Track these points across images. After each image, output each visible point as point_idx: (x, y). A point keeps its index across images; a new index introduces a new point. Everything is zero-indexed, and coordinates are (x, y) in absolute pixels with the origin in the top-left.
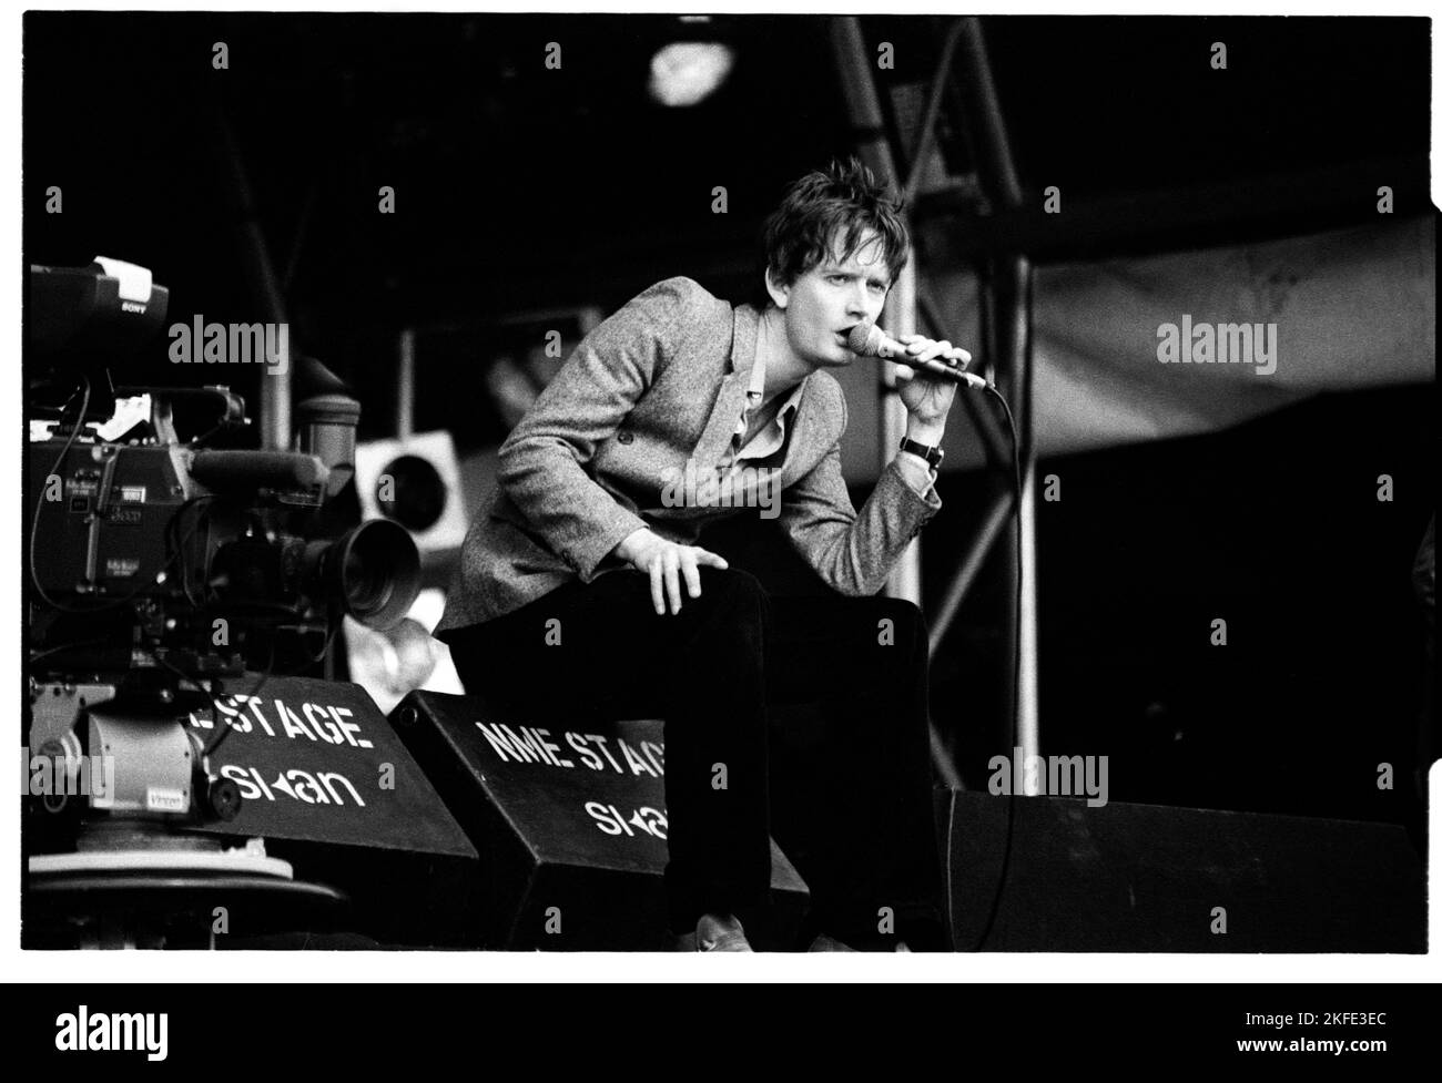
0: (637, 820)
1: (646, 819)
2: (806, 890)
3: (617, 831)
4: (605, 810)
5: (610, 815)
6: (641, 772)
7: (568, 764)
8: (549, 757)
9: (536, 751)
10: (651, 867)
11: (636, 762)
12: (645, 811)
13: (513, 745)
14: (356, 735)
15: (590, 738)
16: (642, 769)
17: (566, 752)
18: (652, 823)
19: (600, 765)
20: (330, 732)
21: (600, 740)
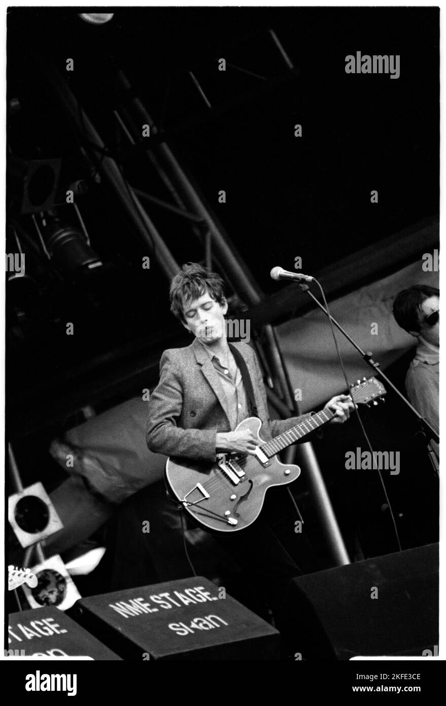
0: (193, 625)
1: (198, 623)
2: (277, 632)
3: (186, 633)
4: (178, 625)
5: (181, 627)
6: (189, 603)
7: (155, 610)
8: (146, 610)
9: (140, 609)
10: (206, 644)
11: (185, 599)
12: (196, 620)
13: (129, 610)
14: (58, 629)
15: (162, 595)
16: (189, 602)
17: (153, 605)
18: (201, 625)
19: (170, 606)
20: (46, 631)
21: (166, 595)
